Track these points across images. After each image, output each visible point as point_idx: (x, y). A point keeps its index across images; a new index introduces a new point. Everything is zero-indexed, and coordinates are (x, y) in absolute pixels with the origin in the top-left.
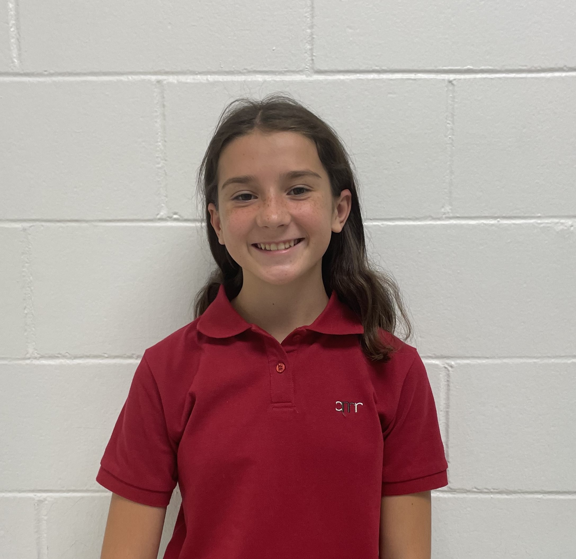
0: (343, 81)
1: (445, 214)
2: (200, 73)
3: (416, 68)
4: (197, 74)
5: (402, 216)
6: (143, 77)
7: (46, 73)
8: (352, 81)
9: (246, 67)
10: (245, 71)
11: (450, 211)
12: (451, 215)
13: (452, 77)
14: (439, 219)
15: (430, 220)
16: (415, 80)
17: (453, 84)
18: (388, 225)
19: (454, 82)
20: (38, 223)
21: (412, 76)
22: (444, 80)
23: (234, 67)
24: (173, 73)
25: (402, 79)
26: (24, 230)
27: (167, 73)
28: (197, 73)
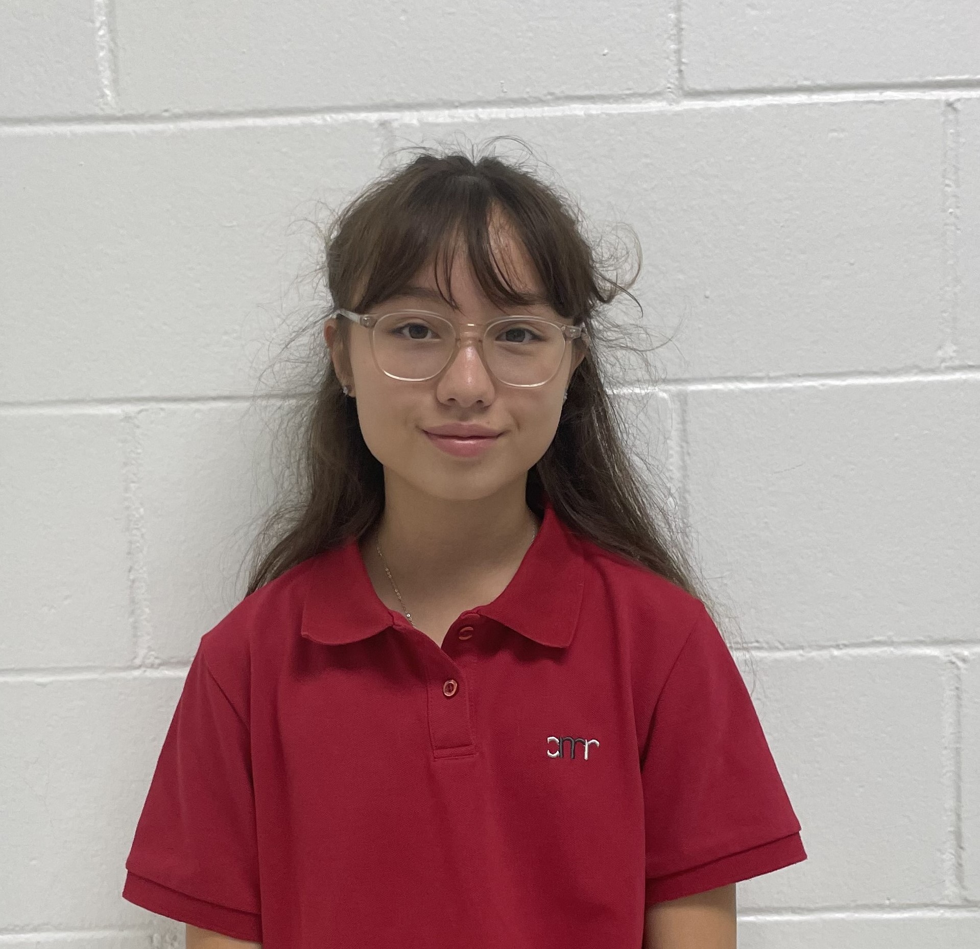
0: (739, 110)
1: (943, 360)
2: (462, 105)
3: (882, 80)
4: (456, 107)
5: (861, 368)
6: (352, 116)
7: (166, 114)
8: (757, 109)
9: (552, 90)
10: (549, 97)
11: (954, 355)
12: (957, 363)
13: (953, 95)
14: (933, 371)
15: (916, 374)
16: (881, 102)
17: (955, 110)
18: (833, 387)
19: (958, 106)
20: (153, 405)
21: (875, 96)
22: (937, 101)
23: (528, 90)
24: (410, 107)
25: (855, 103)
26: (127, 418)
27: (399, 107)
28: (457, 104)
